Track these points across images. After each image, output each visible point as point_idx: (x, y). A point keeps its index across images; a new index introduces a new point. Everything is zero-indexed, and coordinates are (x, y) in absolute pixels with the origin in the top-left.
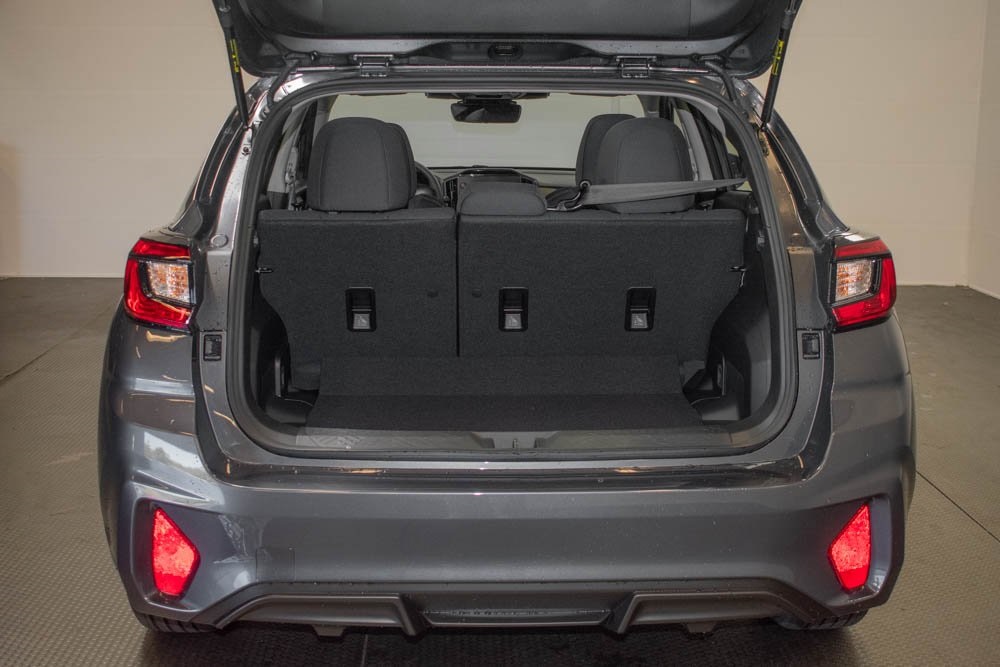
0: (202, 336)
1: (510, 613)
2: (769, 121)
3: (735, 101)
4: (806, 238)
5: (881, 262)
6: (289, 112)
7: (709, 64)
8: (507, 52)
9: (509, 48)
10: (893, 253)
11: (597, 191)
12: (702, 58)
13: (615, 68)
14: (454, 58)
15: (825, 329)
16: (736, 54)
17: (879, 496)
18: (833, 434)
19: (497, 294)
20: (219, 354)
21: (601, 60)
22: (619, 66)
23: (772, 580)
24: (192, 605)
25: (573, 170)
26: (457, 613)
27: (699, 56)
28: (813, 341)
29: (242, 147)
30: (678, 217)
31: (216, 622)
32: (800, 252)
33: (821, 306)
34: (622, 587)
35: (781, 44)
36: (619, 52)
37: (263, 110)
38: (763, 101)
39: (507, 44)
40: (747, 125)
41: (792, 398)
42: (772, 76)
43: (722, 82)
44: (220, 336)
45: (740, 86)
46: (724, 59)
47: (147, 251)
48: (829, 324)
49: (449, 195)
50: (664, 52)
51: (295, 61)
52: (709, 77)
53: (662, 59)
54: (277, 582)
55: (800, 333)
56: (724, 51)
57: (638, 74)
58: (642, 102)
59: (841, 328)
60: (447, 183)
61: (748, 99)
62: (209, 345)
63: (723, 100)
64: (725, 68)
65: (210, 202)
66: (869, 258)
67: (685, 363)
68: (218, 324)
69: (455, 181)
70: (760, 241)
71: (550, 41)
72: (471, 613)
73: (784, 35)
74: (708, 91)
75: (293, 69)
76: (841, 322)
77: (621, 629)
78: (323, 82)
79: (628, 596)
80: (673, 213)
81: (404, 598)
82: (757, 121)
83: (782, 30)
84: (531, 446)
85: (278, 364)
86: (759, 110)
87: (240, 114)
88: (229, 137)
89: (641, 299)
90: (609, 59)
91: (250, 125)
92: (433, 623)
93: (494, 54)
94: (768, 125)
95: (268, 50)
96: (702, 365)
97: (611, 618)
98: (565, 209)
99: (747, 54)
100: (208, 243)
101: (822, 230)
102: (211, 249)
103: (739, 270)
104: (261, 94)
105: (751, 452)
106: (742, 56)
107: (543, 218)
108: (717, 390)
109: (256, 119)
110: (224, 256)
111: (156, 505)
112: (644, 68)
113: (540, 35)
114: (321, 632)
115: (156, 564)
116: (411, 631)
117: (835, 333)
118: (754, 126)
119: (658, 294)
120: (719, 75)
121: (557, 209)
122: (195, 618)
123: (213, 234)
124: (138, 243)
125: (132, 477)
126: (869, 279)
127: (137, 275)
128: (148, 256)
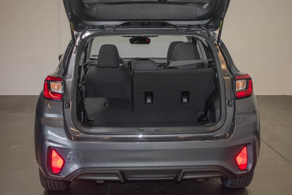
0: (65, 102)
1: (149, 176)
2: (219, 43)
3: (210, 37)
4: (229, 74)
5: (249, 81)
6: (86, 42)
7: (202, 27)
8: (147, 24)
9: (147, 23)
11: (172, 63)
12: (201, 26)
13: (176, 29)
14: (132, 26)
15: (233, 99)
16: (210, 24)
17: (249, 144)
18: (235, 126)
19: (144, 93)
20: (70, 107)
21: (173, 26)
22: (178, 28)
23: (220, 166)
24: (63, 175)
25: (166, 58)
26: (135, 176)
27: (200, 25)
28: (230, 102)
29: (74, 51)
30: (195, 70)
31: (69, 180)
32: (227, 78)
33: (232, 92)
34: (179, 168)
35: (221, 22)
36: (177, 24)
37: (79, 41)
38: (217, 37)
39: (147, 22)
40: (213, 44)
41: (225, 118)
42: (219, 30)
43: (206, 32)
44: (70, 102)
45: (211, 33)
46: (207, 26)
48: (235, 97)
49: (129, 66)
50: (189, 24)
51: (88, 27)
52: (203, 31)
53: (189, 26)
54: (86, 168)
55: (227, 100)
56: (207, 23)
57: (183, 30)
58: (187, 38)
59: (238, 98)
60: (128, 63)
61: (214, 37)
62: (67, 105)
63: (207, 37)
64: (207, 28)
65: (66, 66)
66: (245, 79)
67: (198, 112)
68: (69, 99)
69: (131, 62)
70: (217, 76)
71: (158, 21)
72: (139, 176)
73: (222, 19)
74: (202, 35)
75: (87, 30)
76: (237, 97)
77: (179, 180)
78: (96, 33)
79: (181, 170)
80: (194, 69)
81: (120, 171)
82: (216, 43)
83: (222, 18)
84: (154, 131)
85: (82, 113)
86: (217, 39)
87: (73, 42)
88: (70, 49)
89: (186, 94)
90: (175, 26)
91: (76, 45)
92: (128, 179)
93: (143, 25)
94: (219, 44)
95: (80, 24)
96: (203, 113)
97: (176, 177)
98: (163, 68)
99: (213, 24)
100: (66, 77)
101: (233, 72)
102: (66, 79)
103: (213, 85)
104: (78, 36)
105: (214, 132)
106: (212, 25)
107: (157, 71)
108: (207, 119)
109: (77, 44)
110: (70, 81)
111: (53, 148)
112: (185, 29)
113: (156, 20)
114: (98, 182)
115: (52, 165)
116: (122, 181)
117: (236, 99)
118: (215, 44)
119: (190, 92)
120: (206, 30)
121: (161, 68)
122: (63, 179)
123: (67, 75)
124: (47, 77)
125: (47, 140)
126: (245, 85)
127: (47, 86)
128: (50, 81)
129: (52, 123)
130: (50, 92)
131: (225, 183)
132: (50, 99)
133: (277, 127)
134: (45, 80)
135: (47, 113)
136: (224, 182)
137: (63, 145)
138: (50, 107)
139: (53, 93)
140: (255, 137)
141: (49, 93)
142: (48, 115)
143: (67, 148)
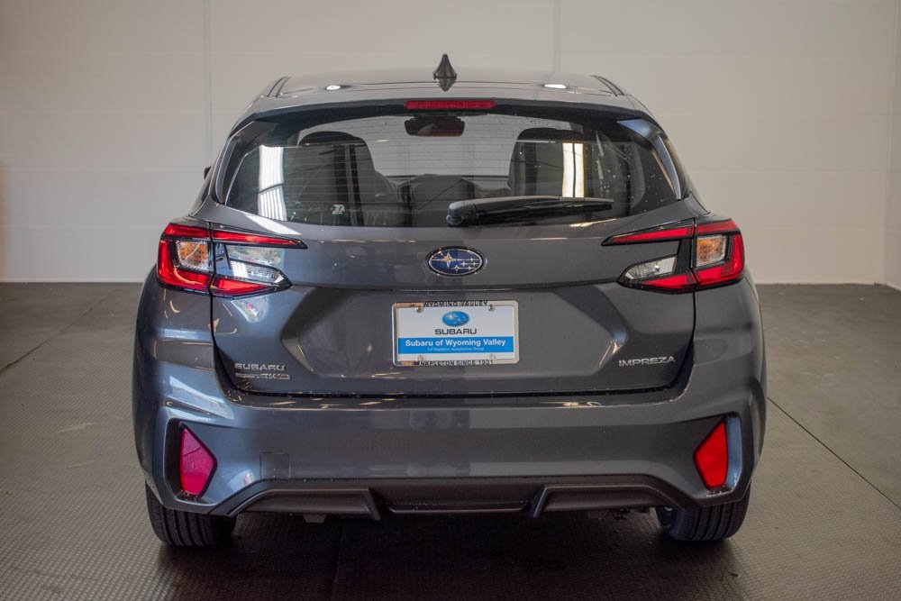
5: (733, 239)
10: (742, 232)
17: (734, 414)
18: (694, 366)
24: (211, 499)
34: (534, 481)
47: (174, 234)
54: (276, 479)
59: (702, 287)
60: (402, 189)
66: (723, 234)
69: (408, 187)
76: (701, 282)
77: (535, 515)
79: (540, 488)
81: (372, 491)
92: (394, 511)
97: (527, 507)
111: (183, 425)
114: (308, 519)
116: (377, 517)
117: (698, 290)
122: (212, 510)
124: (168, 227)
125: (168, 403)
126: (723, 251)
127: (168, 252)
128: (175, 237)
129: (182, 356)
130: (175, 269)
131: (668, 527)
132: (177, 288)
133: (826, 375)
134: (162, 236)
135: (166, 327)
136: (666, 524)
137: (212, 415)
138: (176, 311)
139: (183, 271)
140: (751, 398)
141: (172, 270)
142: (171, 333)
143: (224, 424)
